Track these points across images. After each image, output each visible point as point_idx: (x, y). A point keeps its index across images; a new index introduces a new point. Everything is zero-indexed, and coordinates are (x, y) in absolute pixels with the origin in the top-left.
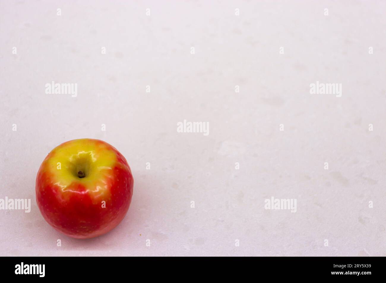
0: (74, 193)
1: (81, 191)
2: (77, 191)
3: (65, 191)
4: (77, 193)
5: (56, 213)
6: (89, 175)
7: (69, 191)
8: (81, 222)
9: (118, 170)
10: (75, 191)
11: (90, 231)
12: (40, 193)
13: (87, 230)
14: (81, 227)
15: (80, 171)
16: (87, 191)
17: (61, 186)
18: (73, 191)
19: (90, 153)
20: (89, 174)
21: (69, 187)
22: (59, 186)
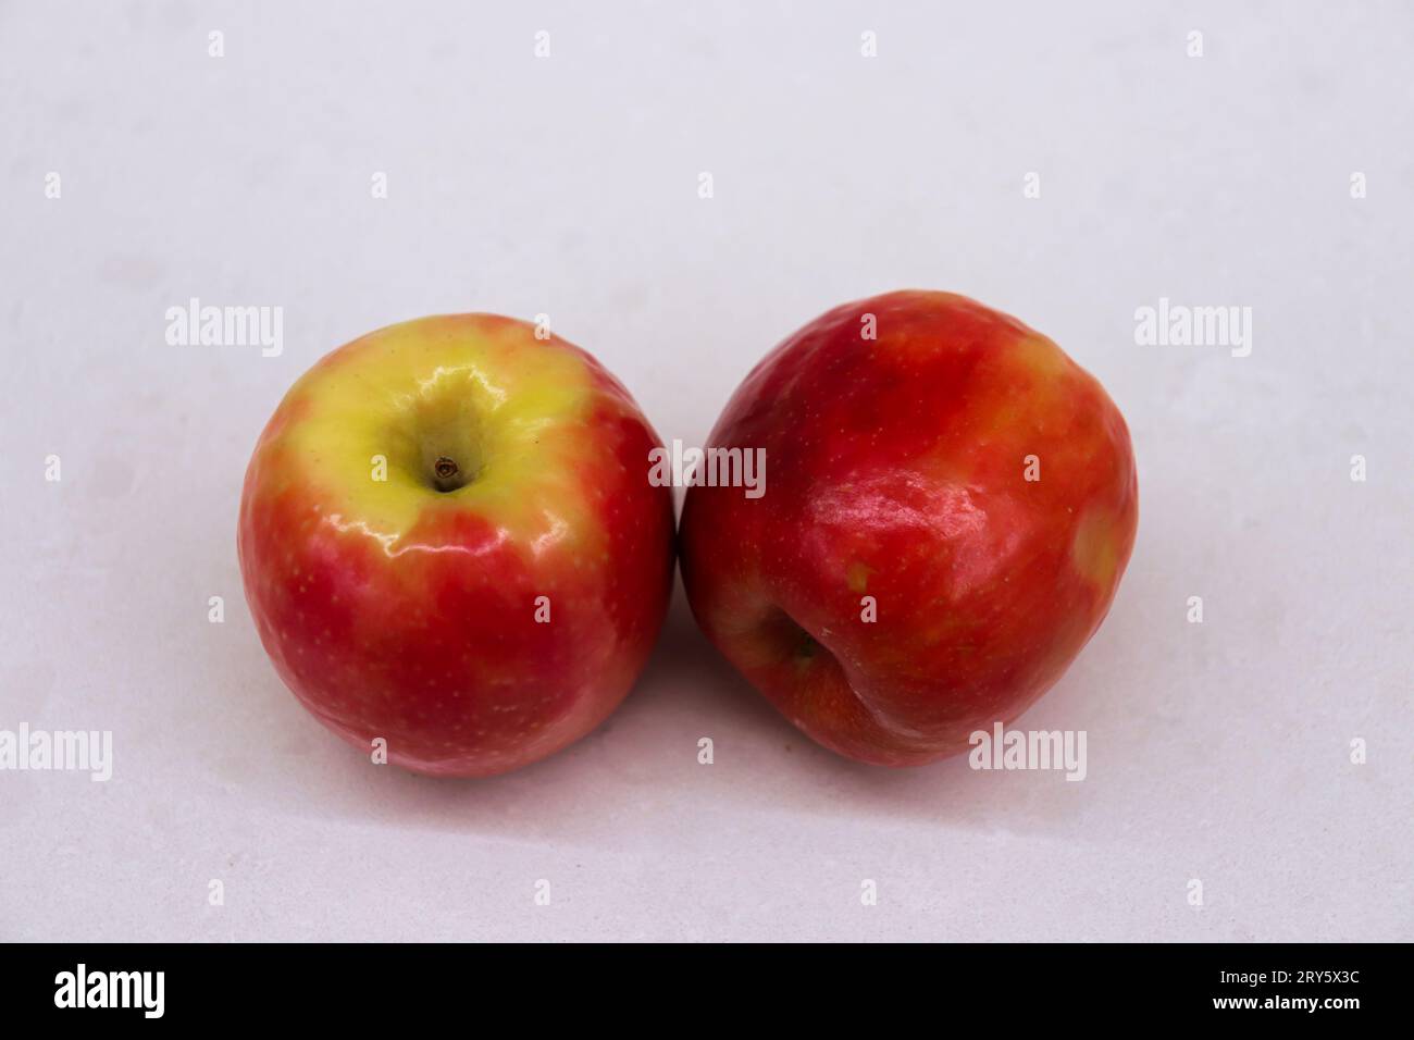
0: (443, 554)
1: (475, 543)
2: (454, 544)
3: (400, 553)
4: (454, 553)
5: (372, 666)
6: (487, 468)
7: (418, 551)
8: (495, 682)
9: (610, 426)
10: (443, 545)
11: (535, 725)
12: (279, 590)
13: (522, 720)
14: (497, 708)
15: (444, 460)
16: (503, 534)
17: (377, 535)
18: (435, 547)
19: (470, 371)
20: (482, 467)
21: (417, 533)
22: (369, 538)
